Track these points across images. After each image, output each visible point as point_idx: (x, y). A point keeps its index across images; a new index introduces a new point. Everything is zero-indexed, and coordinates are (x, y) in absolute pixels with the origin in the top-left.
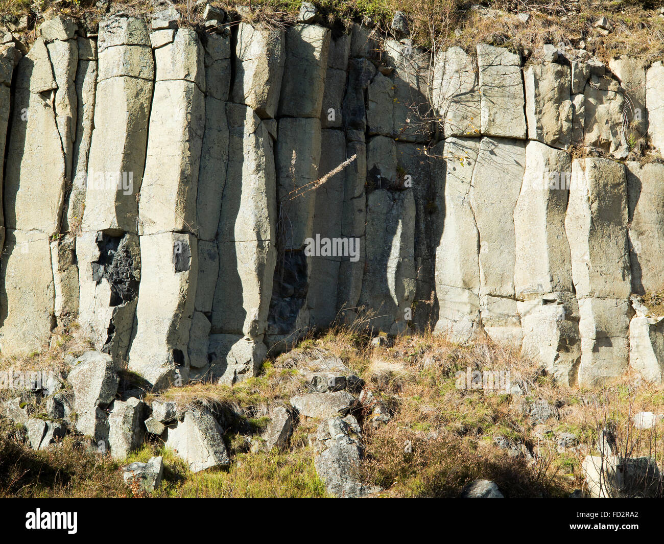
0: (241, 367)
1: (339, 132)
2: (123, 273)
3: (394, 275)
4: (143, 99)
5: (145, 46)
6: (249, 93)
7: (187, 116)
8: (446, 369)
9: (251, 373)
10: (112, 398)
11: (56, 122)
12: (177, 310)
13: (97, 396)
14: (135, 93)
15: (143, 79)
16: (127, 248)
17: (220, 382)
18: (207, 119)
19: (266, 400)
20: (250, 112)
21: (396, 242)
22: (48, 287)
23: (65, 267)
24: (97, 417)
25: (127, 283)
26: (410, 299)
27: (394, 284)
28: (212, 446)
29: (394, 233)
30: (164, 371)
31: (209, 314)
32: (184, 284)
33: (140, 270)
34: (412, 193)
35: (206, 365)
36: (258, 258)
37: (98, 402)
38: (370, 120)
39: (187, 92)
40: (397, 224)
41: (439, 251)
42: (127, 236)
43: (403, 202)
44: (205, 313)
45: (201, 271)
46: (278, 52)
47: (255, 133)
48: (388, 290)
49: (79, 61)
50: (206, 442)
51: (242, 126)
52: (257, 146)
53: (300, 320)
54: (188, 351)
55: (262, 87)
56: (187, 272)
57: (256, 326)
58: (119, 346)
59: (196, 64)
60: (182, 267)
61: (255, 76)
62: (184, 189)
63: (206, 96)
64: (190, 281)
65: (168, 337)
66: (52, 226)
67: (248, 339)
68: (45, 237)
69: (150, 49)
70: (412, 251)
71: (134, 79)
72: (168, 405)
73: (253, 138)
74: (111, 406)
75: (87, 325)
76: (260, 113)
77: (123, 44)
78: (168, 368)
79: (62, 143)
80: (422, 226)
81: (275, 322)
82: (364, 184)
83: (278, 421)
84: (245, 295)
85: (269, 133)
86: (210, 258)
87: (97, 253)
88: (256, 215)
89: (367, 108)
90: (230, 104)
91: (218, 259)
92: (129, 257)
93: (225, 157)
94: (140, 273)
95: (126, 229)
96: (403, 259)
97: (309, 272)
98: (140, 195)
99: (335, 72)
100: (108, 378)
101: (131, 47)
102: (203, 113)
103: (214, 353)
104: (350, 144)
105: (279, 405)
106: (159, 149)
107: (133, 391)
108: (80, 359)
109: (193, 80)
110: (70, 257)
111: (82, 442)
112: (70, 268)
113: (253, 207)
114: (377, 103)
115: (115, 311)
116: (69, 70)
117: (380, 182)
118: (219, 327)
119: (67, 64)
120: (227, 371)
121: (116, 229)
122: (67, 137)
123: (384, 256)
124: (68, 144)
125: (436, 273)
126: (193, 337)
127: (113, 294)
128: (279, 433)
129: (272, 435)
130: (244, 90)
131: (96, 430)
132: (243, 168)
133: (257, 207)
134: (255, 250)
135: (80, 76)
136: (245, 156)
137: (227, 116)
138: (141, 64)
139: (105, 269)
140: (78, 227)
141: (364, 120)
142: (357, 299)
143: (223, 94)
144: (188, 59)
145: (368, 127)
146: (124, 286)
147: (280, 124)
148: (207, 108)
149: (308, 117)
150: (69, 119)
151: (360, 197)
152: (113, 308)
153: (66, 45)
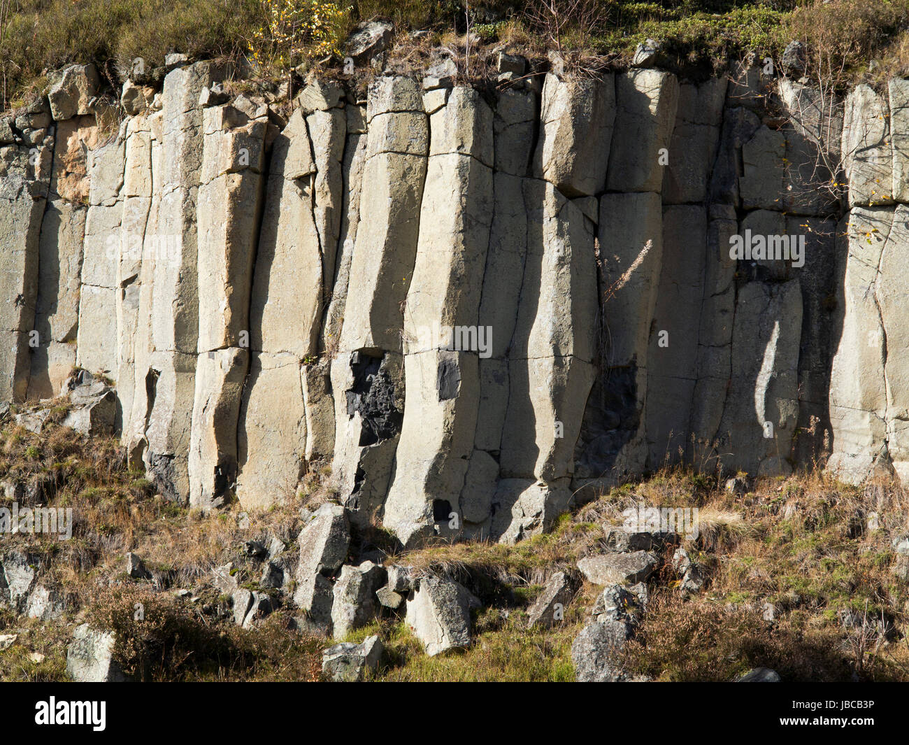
0: (529, 520)
1: (697, 207)
2: (381, 404)
3: (763, 397)
4: (412, 180)
5: (416, 111)
6: (549, 164)
7: (461, 199)
8: (812, 520)
9: (540, 529)
10: (339, 563)
11: (313, 215)
12: (440, 450)
13: (319, 560)
14: (402, 172)
15: (413, 154)
16: (386, 372)
17: (501, 541)
18: (495, 202)
19: (544, 563)
20: (550, 188)
21: (770, 351)
22: (299, 423)
23: (317, 397)
24: (317, 587)
25: (386, 416)
26: (788, 427)
27: (763, 407)
28: (448, 622)
29: (768, 339)
30: (417, 527)
31: (497, 453)
32: (450, 415)
33: (404, 398)
34: (798, 285)
35: (486, 519)
36: (555, 379)
37: (320, 568)
38: (743, 188)
39: (461, 168)
40: (773, 327)
41: (837, 362)
42: (387, 356)
43: (782, 297)
44: (491, 453)
45: (484, 398)
46: (588, 108)
47: (557, 216)
48: (755, 414)
49: (348, 135)
50: (440, 617)
51: (541, 208)
52: (560, 234)
53: (624, 459)
54: (459, 501)
55: (565, 156)
56: (453, 401)
57: (551, 468)
58: (371, 497)
59: (471, 131)
60: (448, 393)
61: (557, 141)
62: (456, 294)
63: (494, 172)
64: (457, 411)
65: (426, 485)
66: (302, 346)
67: (541, 485)
68: (295, 360)
69: (423, 115)
70: (794, 362)
71: (400, 156)
72: (400, 571)
73: (554, 223)
74: (338, 572)
75: (337, 471)
76: (564, 190)
77: (388, 112)
78: (425, 523)
79: (319, 241)
80: (815, 329)
81: (587, 462)
82: (732, 275)
83: (550, 590)
84: (539, 427)
85: (584, 215)
86: (497, 381)
87: (351, 379)
88: (554, 324)
89: (742, 174)
90: (528, 181)
91: (507, 382)
92: (390, 383)
93: (522, 249)
94: (403, 404)
95: (385, 347)
96: (779, 374)
97: (640, 395)
98: (405, 304)
99: (697, 128)
100: (334, 537)
101: (397, 115)
102: (489, 194)
103: (498, 504)
104: (712, 223)
105: (560, 569)
106: (429, 244)
107: (372, 553)
108: (315, 513)
109: (468, 152)
110: (321, 385)
111: (294, 618)
112: (323, 399)
113: (552, 314)
114: (757, 166)
115: (363, 452)
116: (331, 148)
117: (755, 272)
118: (508, 470)
119: (328, 140)
120: (511, 527)
121: (372, 348)
122: (327, 234)
123: (754, 370)
124: (327, 242)
125: (831, 391)
126: (470, 483)
127: (366, 431)
128: (546, 606)
129: (538, 609)
130: (544, 161)
131: (313, 603)
132: (543, 262)
133: (556, 313)
134: (551, 369)
135: (348, 155)
136: (546, 247)
137: (523, 196)
138: (410, 136)
139: (362, 399)
140: (336, 347)
141: (734, 191)
142: (713, 429)
143: (519, 168)
144: (462, 126)
145: (741, 200)
146: (382, 420)
147: (601, 203)
148: (496, 188)
149: (640, 191)
150: (328, 210)
151: (724, 292)
152: (362, 448)
153: (328, 116)
